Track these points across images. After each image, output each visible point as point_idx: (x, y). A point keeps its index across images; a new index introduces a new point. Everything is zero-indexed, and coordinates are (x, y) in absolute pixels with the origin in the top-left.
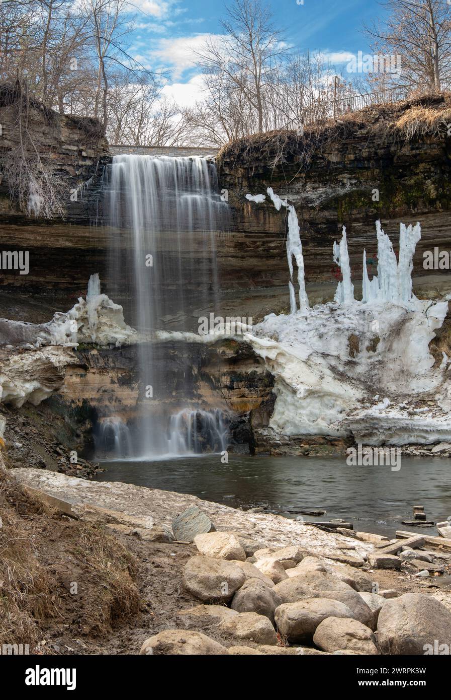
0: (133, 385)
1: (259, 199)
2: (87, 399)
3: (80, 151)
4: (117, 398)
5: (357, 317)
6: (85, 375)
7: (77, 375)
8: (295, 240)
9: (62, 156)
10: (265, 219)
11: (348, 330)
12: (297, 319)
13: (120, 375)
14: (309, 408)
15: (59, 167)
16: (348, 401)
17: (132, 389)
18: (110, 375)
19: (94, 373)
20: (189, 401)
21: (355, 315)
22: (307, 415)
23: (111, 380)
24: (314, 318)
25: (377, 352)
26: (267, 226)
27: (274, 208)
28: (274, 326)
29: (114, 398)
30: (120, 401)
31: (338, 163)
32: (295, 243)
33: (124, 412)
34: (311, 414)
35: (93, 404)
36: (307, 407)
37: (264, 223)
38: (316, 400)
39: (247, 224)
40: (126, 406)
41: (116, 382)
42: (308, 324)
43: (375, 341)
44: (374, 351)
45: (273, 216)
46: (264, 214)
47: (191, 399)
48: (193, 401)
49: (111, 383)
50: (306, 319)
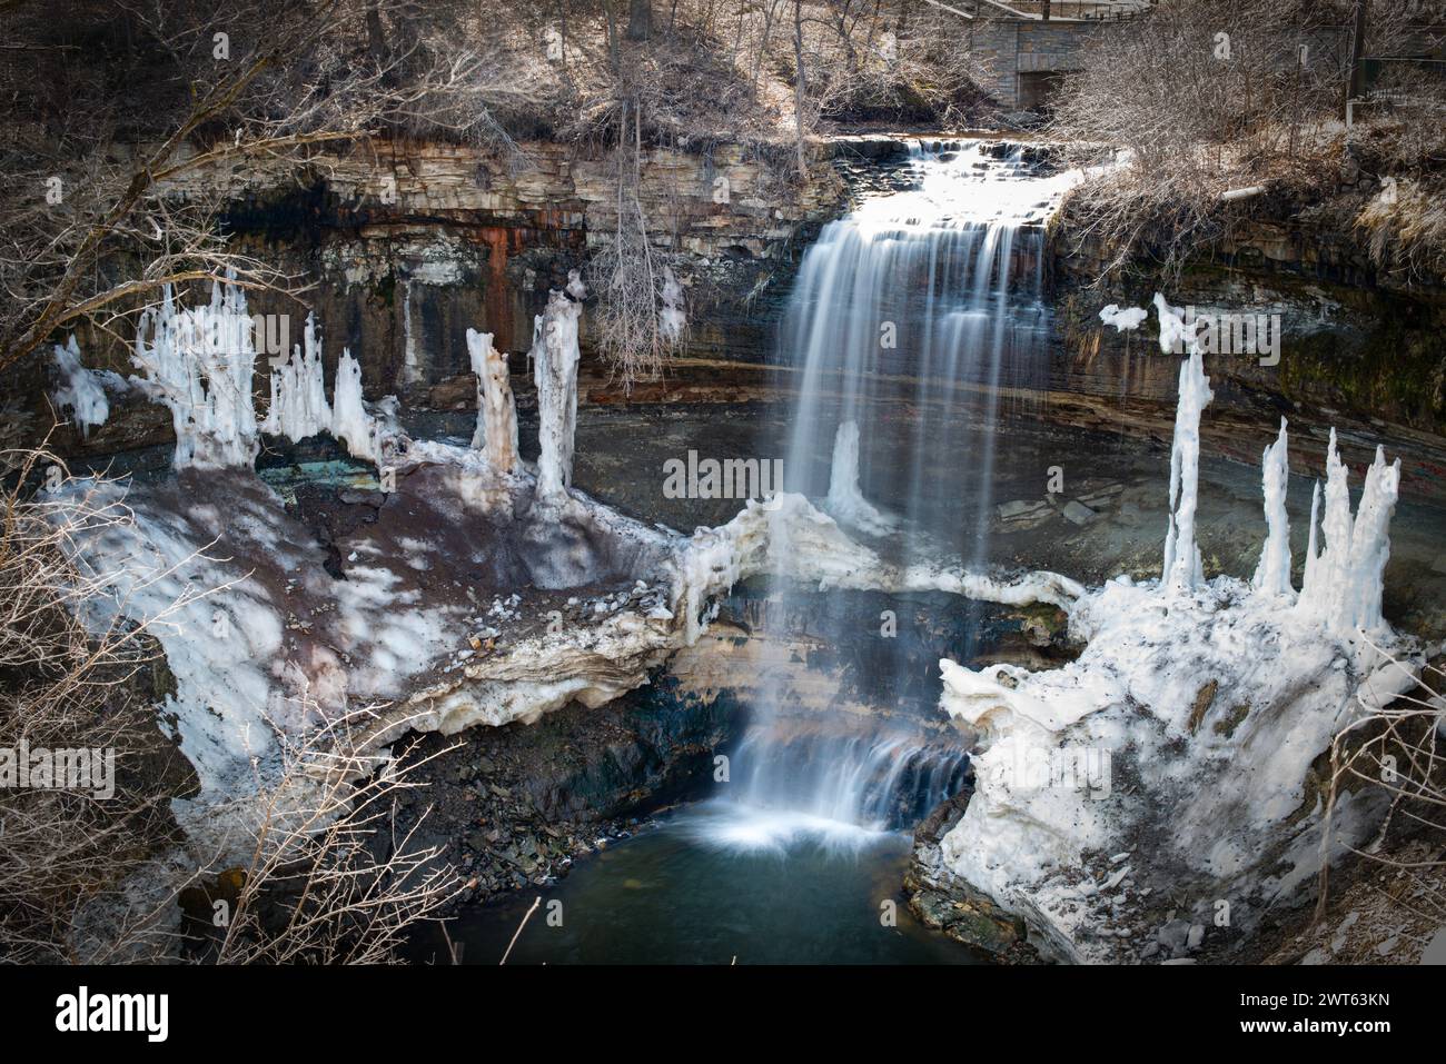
0: (835, 671)
1: (1127, 319)
2: (732, 689)
3: (773, 210)
4: (793, 692)
5: (1250, 640)
6: (745, 640)
7: (731, 639)
8: (1188, 427)
9: (738, 220)
10: (1132, 368)
11: (1211, 668)
12: (1145, 610)
13: (814, 647)
14: (1000, 838)
15: (733, 243)
16: (1068, 847)
17: (831, 677)
18: (794, 645)
19: (761, 640)
20: (923, 722)
21: (1248, 634)
22: (991, 850)
23: (794, 655)
24: (1180, 616)
25: (1231, 740)
26: (1137, 384)
27: (1157, 345)
28: (1108, 609)
29: (788, 691)
30: (798, 698)
31: (1285, 263)
32: (1187, 432)
33: (799, 721)
34: (998, 851)
35: (741, 698)
36: (996, 835)
37: (1131, 376)
38: (1018, 827)
39: (1089, 378)
40: (808, 709)
41: (804, 659)
42: (1163, 626)
43: (1239, 712)
44: (1229, 735)
45: (1153, 364)
46: (1132, 358)
47: (928, 720)
48: (930, 725)
49: (792, 661)
50: (1166, 612)
